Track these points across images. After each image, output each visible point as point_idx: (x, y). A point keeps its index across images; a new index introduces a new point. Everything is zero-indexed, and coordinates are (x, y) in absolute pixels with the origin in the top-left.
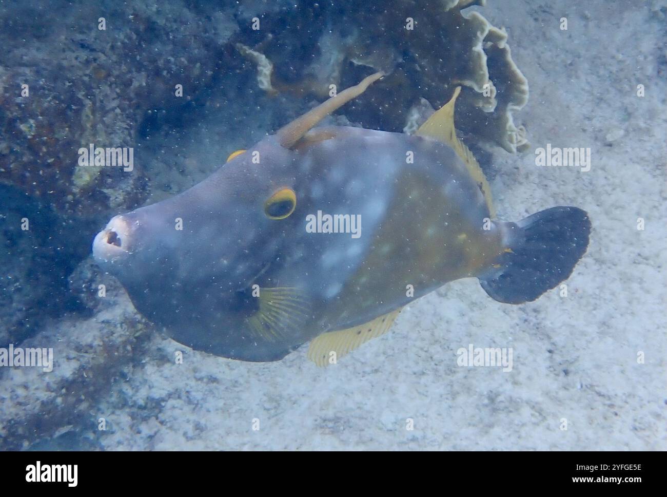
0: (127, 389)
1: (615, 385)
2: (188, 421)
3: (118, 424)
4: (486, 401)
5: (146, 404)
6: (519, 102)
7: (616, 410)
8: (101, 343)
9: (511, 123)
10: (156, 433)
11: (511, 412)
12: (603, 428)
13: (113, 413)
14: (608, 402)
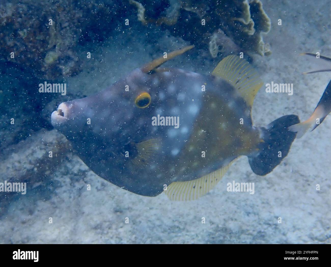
0: (69, 165)
1: (309, 171)
2: (98, 182)
3: (64, 182)
4: (245, 176)
5: (78, 173)
6: (266, 30)
7: (309, 183)
8: (57, 142)
9: (261, 40)
10: (82, 187)
11: (257, 182)
12: (302, 191)
13: (62, 177)
14: (305, 179)
